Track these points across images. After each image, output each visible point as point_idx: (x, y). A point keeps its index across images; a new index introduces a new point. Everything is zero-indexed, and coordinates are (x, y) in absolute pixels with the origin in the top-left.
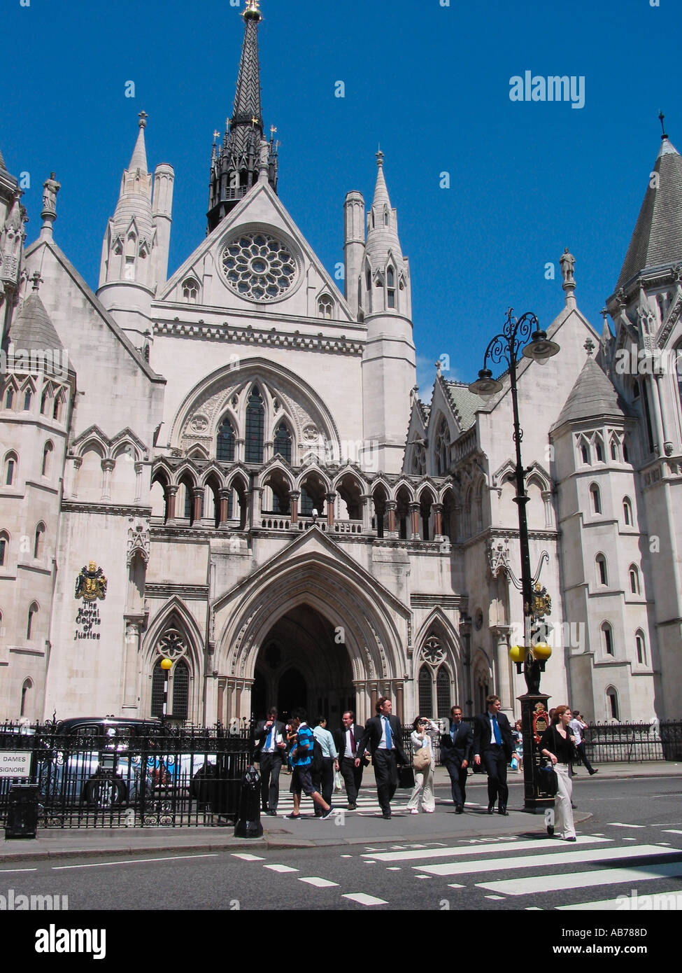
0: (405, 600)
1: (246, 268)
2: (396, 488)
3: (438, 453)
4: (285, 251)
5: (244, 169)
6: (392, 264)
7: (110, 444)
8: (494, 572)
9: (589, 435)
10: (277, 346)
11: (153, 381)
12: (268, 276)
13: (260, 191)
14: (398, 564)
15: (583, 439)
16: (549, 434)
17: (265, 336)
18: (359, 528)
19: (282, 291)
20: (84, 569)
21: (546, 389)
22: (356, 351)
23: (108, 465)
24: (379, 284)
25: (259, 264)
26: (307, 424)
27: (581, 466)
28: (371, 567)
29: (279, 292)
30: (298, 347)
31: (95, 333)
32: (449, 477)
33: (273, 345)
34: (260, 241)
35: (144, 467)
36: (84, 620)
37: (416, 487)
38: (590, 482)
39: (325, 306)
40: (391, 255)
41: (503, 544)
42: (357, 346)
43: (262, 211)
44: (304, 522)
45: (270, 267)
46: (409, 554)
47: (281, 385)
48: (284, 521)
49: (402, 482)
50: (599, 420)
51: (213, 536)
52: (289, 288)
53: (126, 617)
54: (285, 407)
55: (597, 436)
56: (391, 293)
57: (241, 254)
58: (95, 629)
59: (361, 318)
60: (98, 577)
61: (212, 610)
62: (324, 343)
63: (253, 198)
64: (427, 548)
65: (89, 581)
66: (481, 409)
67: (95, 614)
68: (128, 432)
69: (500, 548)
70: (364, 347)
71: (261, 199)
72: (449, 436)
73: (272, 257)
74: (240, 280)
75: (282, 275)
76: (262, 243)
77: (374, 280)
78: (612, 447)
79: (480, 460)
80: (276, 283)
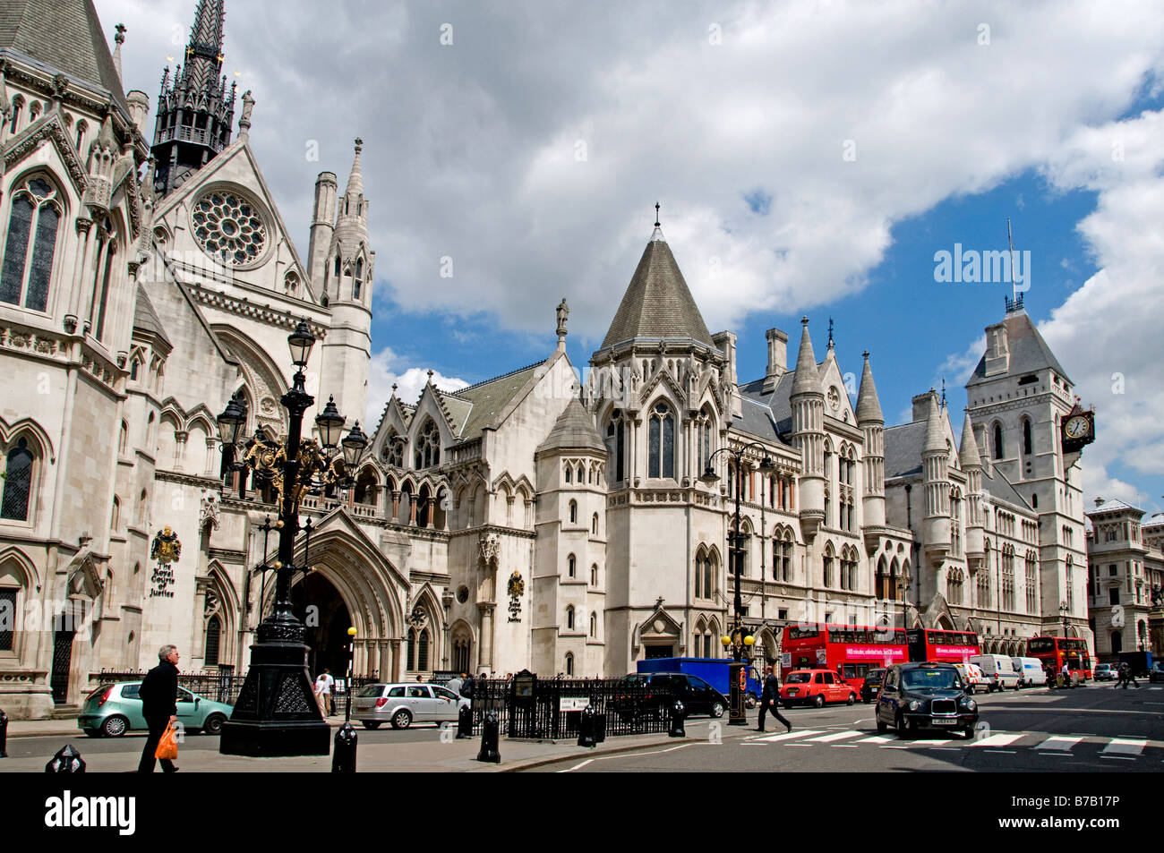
0: (406, 575)
1: (216, 228)
2: (403, 480)
3: (420, 450)
4: (256, 218)
5: (203, 110)
6: (363, 258)
7: (186, 417)
8: (487, 560)
9: (574, 461)
10: (246, 316)
12: (238, 240)
13: (240, 150)
14: (403, 546)
15: (568, 463)
16: (536, 454)
17: (236, 304)
18: (373, 512)
19: (250, 259)
20: (160, 533)
21: (536, 415)
22: (319, 334)
23: (181, 437)
24: (348, 273)
25: (230, 226)
26: (267, 396)
27: (563, 484)
28: (381, 546)
29: (247, 259)
30: (266, 321)
31: (173, 306)
32: (444, 476)
33: (242, 314)
34: (233, 202)
35: (217, 443)
36: (159, 580)
37: (418, 482)
38: (571, 498)
39: (291, 283)
40: (363, 248)
41: (496, 538)
42: (320, 330)
43: (240, 171)
44: (329, 503)
45: (240, 232)
46: (410, 537)
47: (244, 355)
48: (313, 501)
49: (408, 476)
50: (584, 450)
51: (250, 508)
52: (257, 257)
53: (197, 579)
54: (245, 377)
55: (580, 463)
56: (358, 284)
57: (212, 211)
58: (169, 588)
59: (325, 302)
60: (172, 540)
61: (252, 574)
62: (291, 321)
63: (233, 156)
64: (423, 533)
65: (164, 544)
66: (488, 426)
67: (169, 574)
68: (203, 407)
69: (493, 542)
70: (327, 331)
71: (240, 158)
72: (436, 438)
73: (242, 221)
74: (209, 238)
75: (252, 242)
76: (235, 204)
77: (344, 268)
78: (590, 473)
79: (482, 468)
80: (244, 249)
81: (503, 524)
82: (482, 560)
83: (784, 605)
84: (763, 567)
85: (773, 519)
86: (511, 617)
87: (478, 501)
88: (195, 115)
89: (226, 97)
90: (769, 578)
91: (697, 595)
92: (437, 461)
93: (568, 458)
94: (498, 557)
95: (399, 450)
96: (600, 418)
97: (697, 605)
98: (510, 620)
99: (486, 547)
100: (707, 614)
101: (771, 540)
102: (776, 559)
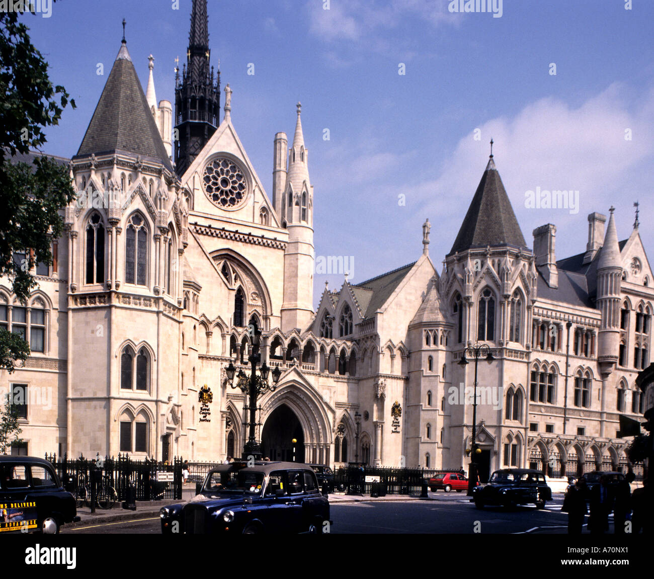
0: (333, 405)
1: (217, 184)
2: (330, 347)
3: (342, 325)
4: (240, 173)
5: (202, 96)
6: (306, 191)
7: (211, 323)
8: (379, 395)
9: (431, 331)
10: (238, 241)
11: (229, 289)
12: (230, 190)
13: (226, 128)
14: (331, 387)
15: (428, 332)
16: (409, 326)
17: (232, 235)
18: (313, 367)
19: (238, 202)
20: (202, 388)
22: (282, 247)
23: (209, 334)
24: (297, 204)
25: (225, 182)
26: (253, 290)
27: (425, 347)
28: (318, 388)
29: (236, 203)
30: (250, 243)
32: (355, 342)
33: (236, 240)
34: (225, 165)
35: (227, 336)
37: (339, 347)
38: (429, 355)
39: (263, 214)
40: (305, 185)
41: (384, 382)
42: (282, 244)
43: (227, 143)
44: (289, 364)
45: (231, 185)
46: (334, 381)
49: (333, 344)
50: (436, 324)
52: (242, 200)
53: (221, 412)
54: (240, 280)
55: (435, 332)
57: (214, 173)
58: (208, 417)
59: (284, 226)
60: (208, 392)
62: (265, 241)
63: (222, 134)
65: (204, 394)
66: (378, 311)
68: (219, 317)
69: (382, 384)
70: (287, 245)
71: (227, 134)
72: (351, 317)
73: (232, 176)
74: (214, 192)
75: (238, 190)
76: (227, 166)
77: (294, 201)
78: (441, 338)
79: (375, 337)
80: (234, 196)
81: (388, 372)
82: (376, 396)
83: (582, 425)
84: (566, 397)
85: (575, 363)
86: (394, 430)
87: (374, 358)
88: (198, 101)
89: (215, 83)
90: (571, 404)
91: (508, 417)
92: (351, 332)
93: (428, 329)
94: (386, 393)
95: (331, 324)
96: (449, 300)
97: (507, 424)
98: (393, 432)
99: (378, 387)
100: (514, 430)
101: (573, 378)
102: (577, 392)
